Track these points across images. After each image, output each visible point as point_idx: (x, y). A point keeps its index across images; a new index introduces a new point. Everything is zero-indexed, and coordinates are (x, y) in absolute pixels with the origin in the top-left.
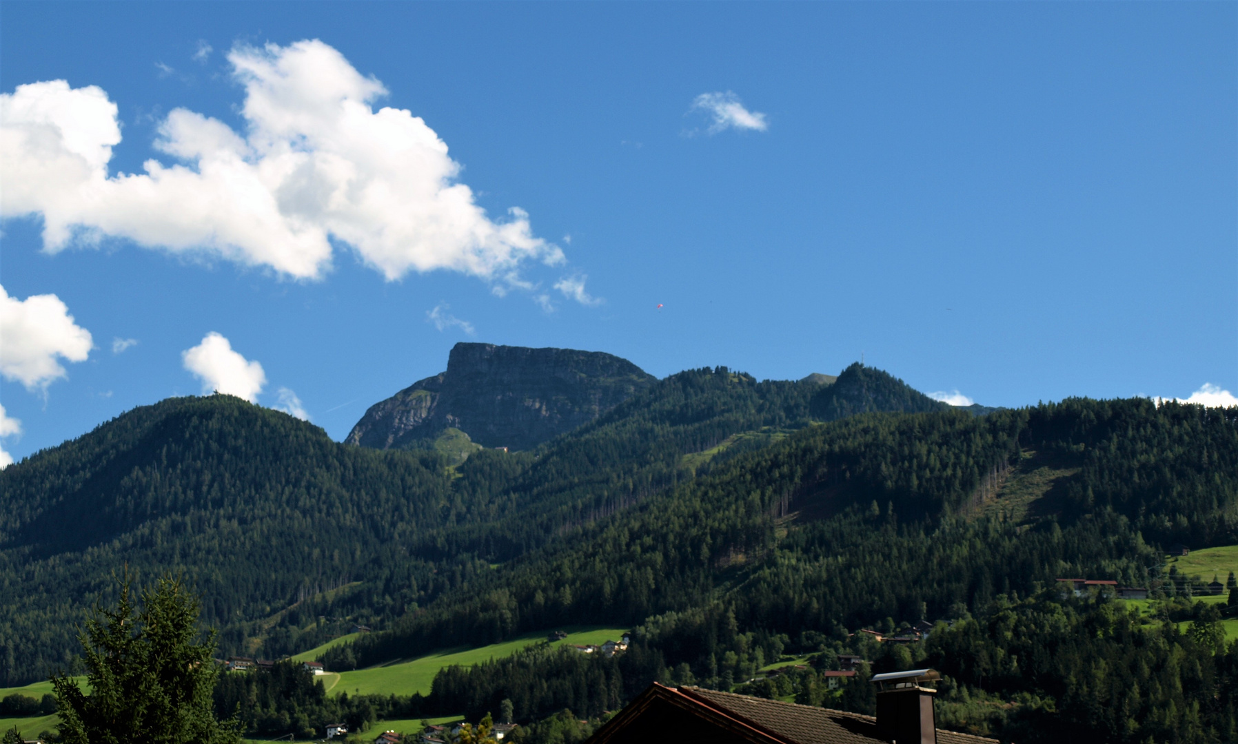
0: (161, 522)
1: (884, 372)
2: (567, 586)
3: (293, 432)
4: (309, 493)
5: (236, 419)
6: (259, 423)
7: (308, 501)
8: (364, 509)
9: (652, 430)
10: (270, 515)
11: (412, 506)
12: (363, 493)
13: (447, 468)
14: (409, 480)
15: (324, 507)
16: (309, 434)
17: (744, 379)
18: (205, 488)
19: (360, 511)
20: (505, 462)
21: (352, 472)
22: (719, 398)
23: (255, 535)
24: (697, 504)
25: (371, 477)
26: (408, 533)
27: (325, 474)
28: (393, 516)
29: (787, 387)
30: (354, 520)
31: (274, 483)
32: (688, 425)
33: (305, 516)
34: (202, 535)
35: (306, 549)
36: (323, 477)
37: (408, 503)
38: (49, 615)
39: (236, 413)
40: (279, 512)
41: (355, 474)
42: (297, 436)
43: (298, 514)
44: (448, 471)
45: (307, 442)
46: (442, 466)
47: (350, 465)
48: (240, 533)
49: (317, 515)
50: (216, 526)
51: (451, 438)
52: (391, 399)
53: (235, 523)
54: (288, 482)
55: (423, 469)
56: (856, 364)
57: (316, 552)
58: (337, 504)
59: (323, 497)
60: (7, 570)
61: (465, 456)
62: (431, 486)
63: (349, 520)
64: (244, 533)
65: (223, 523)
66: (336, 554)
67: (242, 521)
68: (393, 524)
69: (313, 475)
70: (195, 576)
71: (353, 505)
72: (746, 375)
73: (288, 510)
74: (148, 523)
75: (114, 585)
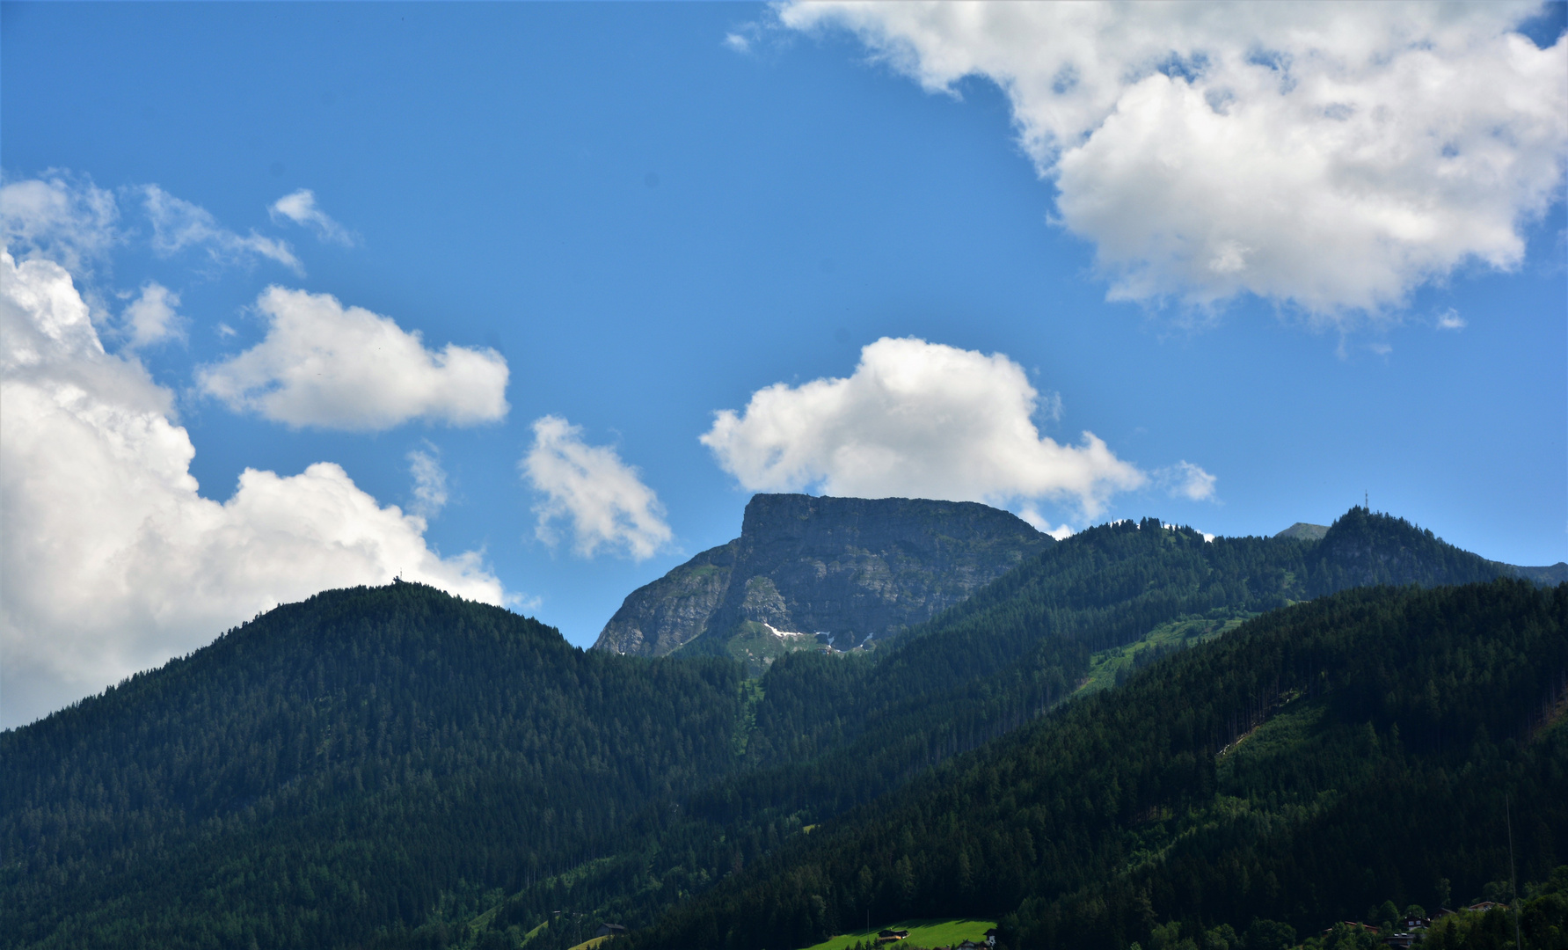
0: (318, 777)
1: (1401, 519)
2: (906, 858)
3: (511, 636)
4: (538, 727)
5: (427, 620)
6: (461, 624)
7: (536, 739)
8: (619, 748)
9: (1045, 617)
10: (479, 763)
11: (690, 741)
12: (618, 724)
13: (742, 683)
14: (684, 699)
15: (559, 746)
16: (535, 639)
17: (1185, 537)
18: (383, 725)
19: (613, 750)
20: (828, 671)
21: (600, 693)
22: (1145, 567)
23: (459, 794)
24: (1100, 731)
25: (629, 699)
26: (685, 781)
27: (561, 697)
28: (663, 757)
29: (1250, 547)
30: (605, 765)
31: (485, 713)
32: (1099, 609)
33: (532, 762)
34: (379, 795)
35: (535, 809)
36: (557, 702)
37: (685, 736)
38: (147, 924)
39: (426, 611)
40: (494, 758)
41: (605, 695)
42: (518, 642)
43: (522, 757)
44: (743, 686)
45: (532, 649)
46: (733, 680)
47: (597, 681)
48: (436, 789)
49: (550, 758)
50: (401, 779)
51: (750, 637)
52: (661, 580)
53: (428, 776)
54: (505, 710)
55: (706, 685)
56: (1357, 509)
57: (549, 814)
58: (581, 742)
59: (559, 731)
60: (84, 860)
61: (769, 661)
62: (718, 710)
63: (596, 764)
64: (441, 790)
65: (410, 775)
66: (579, 814)
67: (439, 773)
68: (662, 769)
69: (543, 699)
70: (369, 856)
71: (603, 742)
72: (1188, 531)
73: (507, 753)
74: (299, 779)
75: (246, 876)
